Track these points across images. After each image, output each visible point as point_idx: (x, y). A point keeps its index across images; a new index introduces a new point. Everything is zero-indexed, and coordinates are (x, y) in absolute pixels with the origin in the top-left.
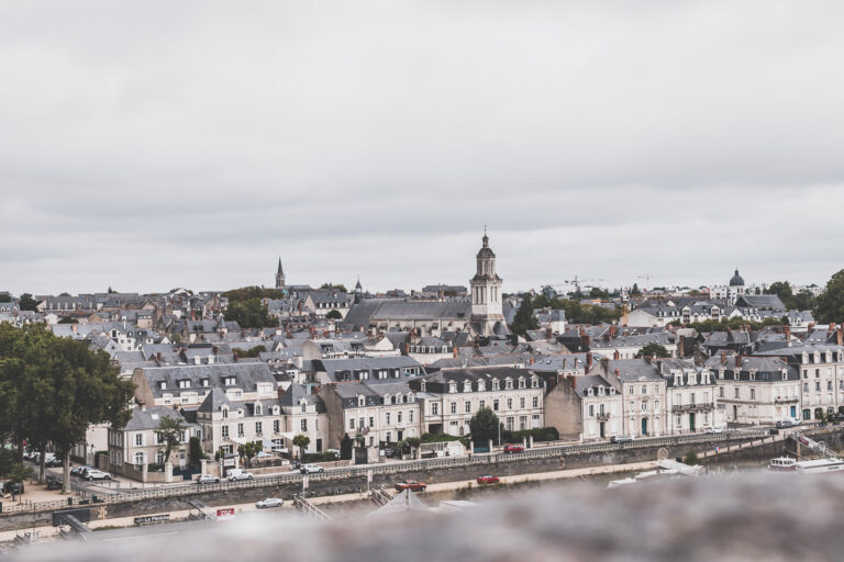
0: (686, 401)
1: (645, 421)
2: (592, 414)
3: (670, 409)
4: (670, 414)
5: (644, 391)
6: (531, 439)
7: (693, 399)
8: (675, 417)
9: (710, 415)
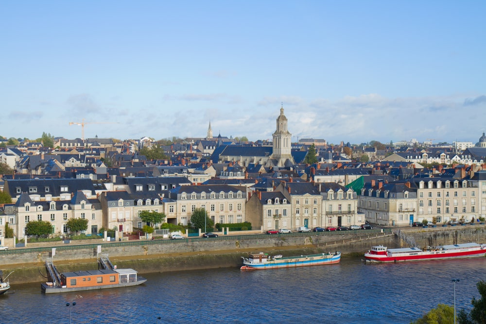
0: (335, 209)
1: (306, 220)
2: (270, 215)
3: (324, 213)
4: (324, 217)
5: (307, 202)
6: (228, 229)
7: (340, 208)
8: (327, 219)
9: (352, 218)
